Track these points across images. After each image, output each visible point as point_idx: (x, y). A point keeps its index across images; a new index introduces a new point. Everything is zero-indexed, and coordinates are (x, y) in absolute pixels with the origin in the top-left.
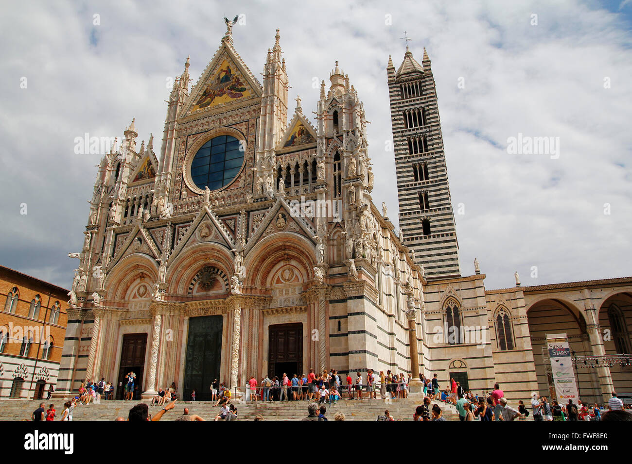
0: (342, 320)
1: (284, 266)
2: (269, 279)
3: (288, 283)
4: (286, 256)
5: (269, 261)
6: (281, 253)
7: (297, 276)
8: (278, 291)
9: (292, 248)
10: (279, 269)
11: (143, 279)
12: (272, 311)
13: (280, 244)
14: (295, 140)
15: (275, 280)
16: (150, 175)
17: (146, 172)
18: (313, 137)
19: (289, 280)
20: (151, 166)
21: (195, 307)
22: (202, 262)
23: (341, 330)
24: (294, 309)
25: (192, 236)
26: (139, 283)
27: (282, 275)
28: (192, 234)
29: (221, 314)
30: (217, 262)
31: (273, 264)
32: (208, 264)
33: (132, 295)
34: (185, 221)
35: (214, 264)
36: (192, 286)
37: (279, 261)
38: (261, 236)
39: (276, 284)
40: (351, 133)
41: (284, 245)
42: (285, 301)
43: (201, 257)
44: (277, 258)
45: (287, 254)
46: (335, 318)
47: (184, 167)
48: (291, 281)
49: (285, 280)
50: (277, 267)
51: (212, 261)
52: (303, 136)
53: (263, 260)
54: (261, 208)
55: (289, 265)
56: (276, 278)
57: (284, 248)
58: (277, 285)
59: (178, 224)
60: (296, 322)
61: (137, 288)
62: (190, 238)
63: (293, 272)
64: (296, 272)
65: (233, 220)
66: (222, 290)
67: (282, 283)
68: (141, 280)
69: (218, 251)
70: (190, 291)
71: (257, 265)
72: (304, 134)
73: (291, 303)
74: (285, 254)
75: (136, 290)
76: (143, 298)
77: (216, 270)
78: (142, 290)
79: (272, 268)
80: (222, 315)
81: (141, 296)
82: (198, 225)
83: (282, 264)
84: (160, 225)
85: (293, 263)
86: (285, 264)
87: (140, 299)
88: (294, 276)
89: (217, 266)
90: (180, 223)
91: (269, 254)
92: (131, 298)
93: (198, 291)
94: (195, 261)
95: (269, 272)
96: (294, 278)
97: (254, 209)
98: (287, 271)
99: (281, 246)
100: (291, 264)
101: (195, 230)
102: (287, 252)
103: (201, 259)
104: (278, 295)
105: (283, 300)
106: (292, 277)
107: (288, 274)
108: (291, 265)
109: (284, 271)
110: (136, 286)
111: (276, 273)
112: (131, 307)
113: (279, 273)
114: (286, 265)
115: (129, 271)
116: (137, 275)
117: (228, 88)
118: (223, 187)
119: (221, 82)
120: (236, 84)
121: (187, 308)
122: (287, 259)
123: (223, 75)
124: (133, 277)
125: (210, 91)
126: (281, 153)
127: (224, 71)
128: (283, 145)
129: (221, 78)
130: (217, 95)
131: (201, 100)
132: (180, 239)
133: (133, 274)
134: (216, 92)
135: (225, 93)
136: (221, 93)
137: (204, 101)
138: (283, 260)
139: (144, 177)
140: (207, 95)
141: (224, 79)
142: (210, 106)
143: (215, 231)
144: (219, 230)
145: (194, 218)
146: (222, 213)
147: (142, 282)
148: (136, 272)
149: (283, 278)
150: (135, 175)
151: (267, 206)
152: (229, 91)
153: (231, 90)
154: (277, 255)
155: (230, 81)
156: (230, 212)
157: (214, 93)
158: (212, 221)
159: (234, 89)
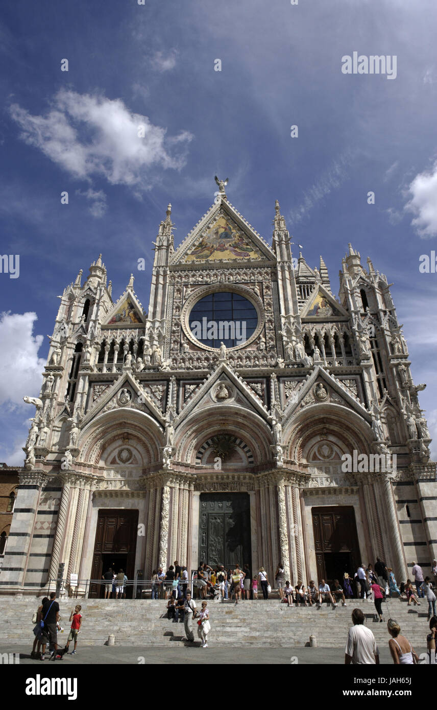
0: (410, 505)
1: (321, 441)
2: (304, 455)
3: (327, 460)
4: (325, 430)
6: (321, 426)
7: (337, 454)
8: (316, 468)
9: (335, 422)
10: (315, 444)
11: (127, 440)
13: (322, 416)
14: (319, 310)
15: (311, 456)
16: (132, 320)
17: (127, 315)
18: (339, 311)
19: (328, 457)
20: (133, 310)
22: (216, 428)
23: (411, 515)
24: (343, 489)
25: (205, 396)
26: (121, 446)
27: (319, 451)
28: (206, 394)
29: (246, 491)
30: (237, 430)
31: (309, 438)
32: (224, 430)
33: (111, 459)
34: (194, 377)
35: (232, 431)
36: (200, 456)
37: (316, 435)
38: (298, 405)
39: (313, 460)
40: (388, 313)
41: (327, 418)
42: (326, 480)
44: (314, 432)
45: (327, 429)
46: (402, 501)
47: (182, 317)
48: (331, 458)
49: (324, 457)
50: (313, 441)
51: (231, 428)
52: (328, 308)
53: (301, 432)
54: (294, 374)
55: (326, 440)
56: (313, 453)
57: (322, 421)
59: (183, 380)
60: (345, 505)
61: (117, 451)
62: (202, 397)
63: (332, 448)
64: (335, 448)
65: (259, 384)
66: (242, 462)
67: (320, 460)
68: (123, 442)
69: (244, 416)
70: (199, 461)
74: (324, 428)
75: (115, 453)
76: (127, 464)
77: (233, 438)
78: (125, 455)
79: (308, 442)
80: (247, 493)
81: (124, 462)
82: (213, 385)
83: (318, 438)
84: (157, 379)
85: (332, 438)
86: (322, 439)
87: (122, 465)
88: (334, 453)
89: (236, 434)
90: (186, 380)
92: (108, 463)
93: (208, 462)
94: (210, 425)
95: (304, 446)
96: (334, 455)
97: (286, 374)
98: (325, 446)
99: (323, 418)
100: (329, 439)
101: (209, 389)
102: (328, 426)
103: (217, 423)
104: (316, 473)
105: (324, 479)
106: (332, 453)
107: (327, 450)
108: (328, 441)
109: (321, 447)
110: (114, 449)
111: (312, 447)
112: (109, 475)
113: (315, 449)
115: (110, 429)
116: (120, 435)
117: (230, 245)
118: (233, 347)
119: (221, 237)
120: (240, 243)
121: (198, 481)
122: (325, 434)
123: (222, 231)
124: (114, 437)
125: (207, 244)
126: (306, 321)
127: (222, 227)
128: (306, 313)
129: (220, 233)
130: (217, 250)
131: (197, 251)
132: (189, 397)
133: (115, 433)
134: (215, 246)
135: (227, 249)
136: (222, 249)
137: (200, 253)
138: (321, 434)
139: (124, 321)
140: (204, 247)
141: (223, 236)
142: (210, 258)
143: (238, 394)
144: (242, 394)
145: (209, 376)
146: (244, 374)
147: (126, 444)
148: (119, 432)
149: (320, 454)
150: (112, 316)
151: (302, 374)
152: (232, 248)
153: (234, 247)
154: (316, 428)
155: (232, 238)
156: (256, 374)
157: (213, 246)
158: (232, 381)
159: (238, 248)
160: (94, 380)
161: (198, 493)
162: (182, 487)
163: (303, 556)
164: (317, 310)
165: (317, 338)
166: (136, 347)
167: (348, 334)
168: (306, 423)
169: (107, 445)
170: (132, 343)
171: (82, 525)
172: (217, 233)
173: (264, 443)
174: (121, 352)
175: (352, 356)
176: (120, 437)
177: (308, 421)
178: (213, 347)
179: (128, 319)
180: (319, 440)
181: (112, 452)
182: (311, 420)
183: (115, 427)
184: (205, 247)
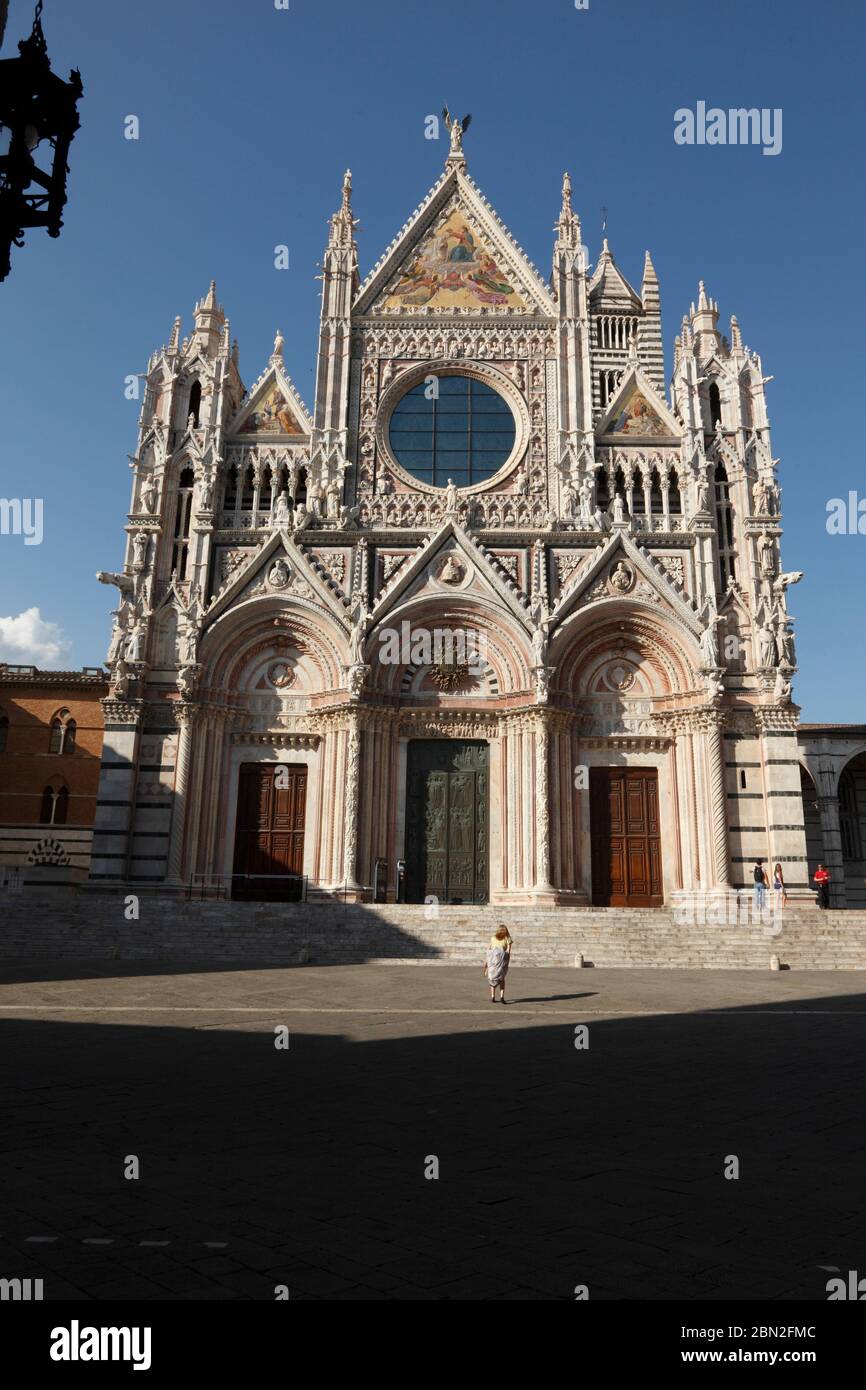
0: (748, 770)
1: (614, 659)
2: (584, 682)
4: (621, 641)
5: (590, 647)
6: (616, 635)
7: (638, 683)
8: (601, 705)
9: (639, 629)
10: (603, 664)
11: (282, 649)
13: (618, 619)
14: (630, 422)
15: (595, 684)
16: (284, 426)
17: (272, 418)
18: (665, 425)
19: (623, 687)
20: (285, 406)
23: (748, 786)
25: (419, 578)
26: (273, 658)
27: (609, 677)
28: (420, 572)
29: (484, 737)
31: (595, 654)
33: (256, 680)
34: (399, 543)
36: (409, 678)
37: (608, 650)
38: (579, 598)
39: (597, 690)
40: (754, 436)
44: (603, 645)
45: (625, 640)
46: (736, 764)
47: (376, 426)
48: (627, 690)
49: (616, 686)
50: (600, 660)
52: (646, 418)
53: (581, 644)
54: (575, 543)
55: (622, 659)
56: (597, 680)
57: (616, 627)
58: (599, 693)
59: (380, 546)
60: (643, 766)
61: (266, 668)
62: (414, 580)
65: (513, 559)
66: (479, 691)
67: (608, 690)
68: (277, 652)
70: (406, 686)
72: (647, 415)
74: (619, 639)
75: (265, 671)
76: (285, 691)
78: (280, 674)
79: (594, 659)
80: (486, 741)
81: (280, 686)
82: (434, 555)
83: (609, 655)
84: (334, 542)
85: (632, 656)
86: (615, 656)
87: (277, 691)
88: (634, 681)
90: (386, 545)
92: (252, 688)
93: (423, 688)
96: (633, 684)
97: (561, 543)
98: (620, 670)
100: (627, 658)
101: (427, 565)
102: (626, 635)
104: (601, 713)
105: (612, 723)
106: (629, 682)
107: (622, 676)
108: (629, 661)
109: (612, 669)
110: (262, 663)
111: (596, 670)
112: (254, 706)
113: (603, 673)
114: (619, 658)
115: (254, 630)
116: (270, 639)
117: (470, 277)
118: (471, 485)
119: (451, 258)
120: (489, 272)
121: (405, 721)
122: (622, 649)
123: (454, 243)
124: (261, 643)
125: (424, 272)
126: (604, 441)
127: (456, 236)
128: (605, 427)
129: (450, 248)
130: (443, 285)
131: (405, 287)
132: (389, 578)
133: (262, 637)
134: (440, 277)
135: (463, 285)
136: (454, 284)
137: (411, 290)
138: (614, 649)
139: (269, 428)
140: (418, 278)
141: (457, 254)
142: (430, 304)
143: (475, 574)
144: (484, 575)
145: (425, 541)
146: (488, 540)
147: (282, 656)
148: (268, 634)
149: (610, 682)
150: (245, 418)
151: (589, 543)
152: (473, 283)
153: (478, 282)
154: (606, 639)
155: (474, 261)
156: (509, 541)
157: (436, 278)
158: (466, 553)
159: (484, 283)
160: (220, 540)
161: (405, 740)
162: (379, 731)
163: (571, 841)
164: (626, 421)
165: (620, 475)
166: (292, 480)
167: (677, 470)
168: (590, 629)
169: (248, 656)
170: (284, 473)
171: (215, 787)
172: (444, 248)
173: (517, 661)
174: (266, 488)
175: (679, 512)
176: (270, 643)
177: (594, 627)
178: (435, 485)
179: (277, 425)
180: (610, 658)
181: (258, 667)
182: (600, 624)
183: (263, 626)
184: (420, 279)
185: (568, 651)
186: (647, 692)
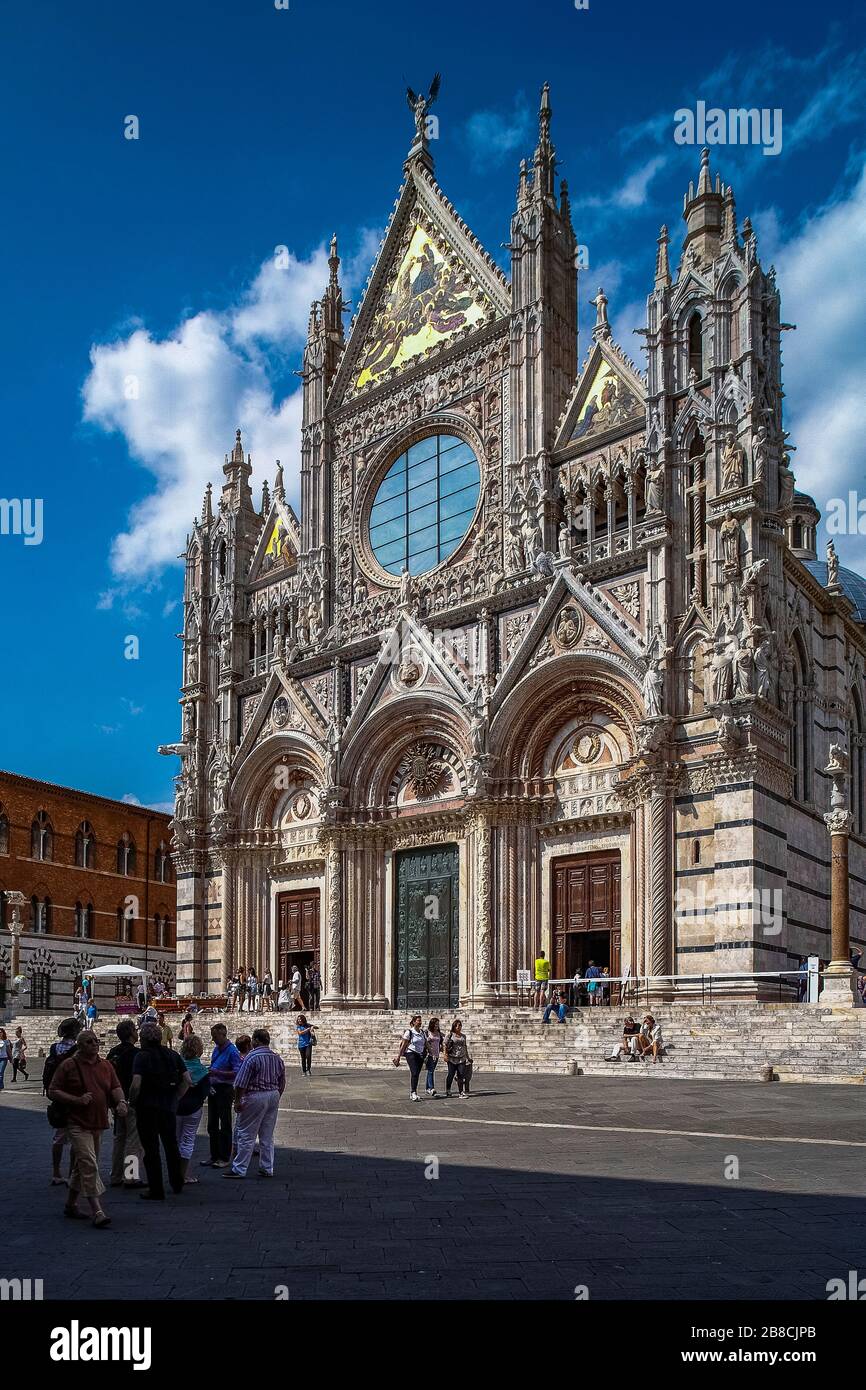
0: (704, 840)
1: (580, 727)
2: (548, 761)
3: (588, 765)
4: (581, 705)
5: (546, 719)
6: (572, 699)
7: (607, 749)
8: (568, 784)
10: (569, 736)
12: (557, 829)
13: (566, 680)
15: (562, 761)
16: (286, 559)
17: (278, 553)
18: (637, 403)
19: (590, 759)
20: (286, 538)
21: (402, 829)
22: (408, 737)
23: (702, 860)
24: (601, 821)
25: (383, 684)
26: (295, 792)
27: (575, 750)
28: (384, 678)
29: (454, 840)
30: (438, 733)
31: (556, 727)
32: (421, 738)
33: (286, 817)
34: (367, 652)
35: (434, 737)
36: (396, 789)
37: (569, 720)
38: (524, 666)
39: (564, 769)
41: (575, 682)
42: (583, 803)
43: (405, 726)
44: (564, 713)
45: (585, 702)
46: (689, 835)
48: (594, 761)
49: (582, 760)
50: (565, 732)
51: (428, 732)
53: (532, 720)
54: (521, 601)
55: (590, 725)
56: (563, 755)
57: (570, 689)
58: (565, 771)
59: (353, 660)
60: (606, 848)
61: (292, 801)
62: (380, 686)
63: (598, 740)
64: (605, 739)
66: (453, 790)
67: (575, 765)
70: (394, 799)
71: (521, 732)
72: (616, 398)
73: (595, 808)
74: (579, 702)
75: (290, 806)
76: (306, 822)
77: (438, 749)
78: (301, 805)
79: (554, 734)
81: (302, 818)
83: (575, 724)
85: (597, 719)
86: (581, 724)
87: (300, 823)
88: (602, 749)
89: (441, 742)
90: (358, 659)
91: (544, 706)
92: (283, 823)
93: (406, 798)
94: (395, 735)
95: (547, 745)
96: (600, 753)
97: (507, 605)
98: (587, 738)
99: (569, 684)
100: (593, 722)
102: (584, 696)
103: (407, 730)
104: (567, 793)
105: (578, 803)
106: (597, 752)
107: (590, 745)
108: (595, 725)
109: (579, 739)
110: (289, 799)
111: (562, 744)
113: (571, 744)
114: (584, 725)
115: (271, 770)
116: (288, 775)
118: (439, 563)
119: (413, 295)
121: (389, 834)
122: (585, 713)
125: (390, 326)
129: (412, 281)
130: (407, 332)
131: (374, 355)
132: (361, 692)
134: (403, 324)
135: (424, 323)
136: (415, 331)
137: (378, 356)
138: (577, 715)
139: (275, 566)
140: (385, 336)
142: (395, 363)
144: (436, 665)
145: (383, 644)
146: (439, 624)
147: (301, 789)
149: (577, 755)
151: (529, 598)
154: (562, 705)
156: (458, 619)
157: (400, 328)
169: (275, 795)
170: (287, 608)
172: (407, 284)
177: (542, 696)
179: (281, 561)
180: (573, 728)
181: (285, 804)
184: (387, 336)
185: (516, 731)
186: (616, 760)
